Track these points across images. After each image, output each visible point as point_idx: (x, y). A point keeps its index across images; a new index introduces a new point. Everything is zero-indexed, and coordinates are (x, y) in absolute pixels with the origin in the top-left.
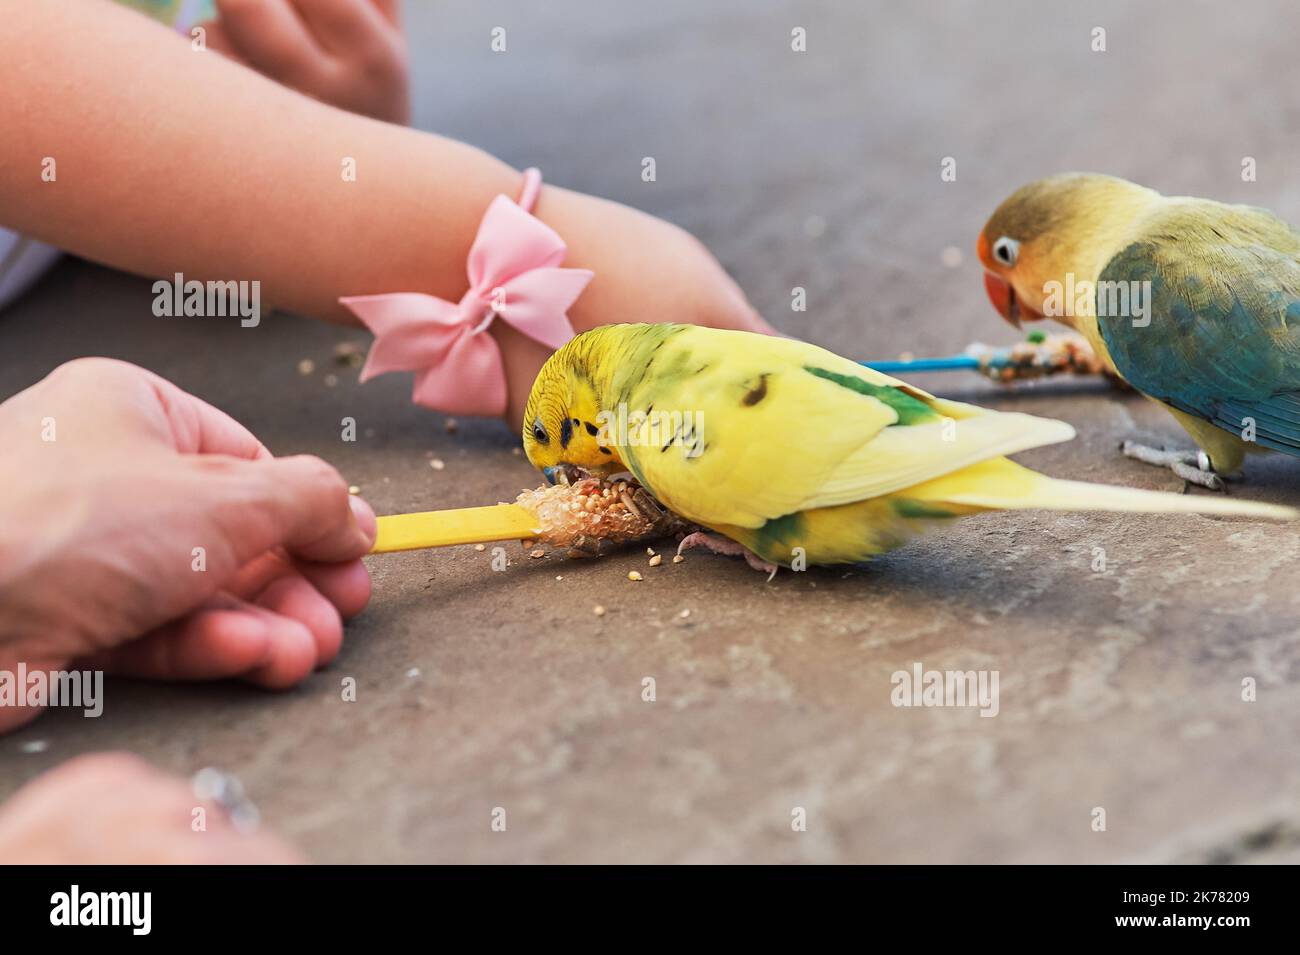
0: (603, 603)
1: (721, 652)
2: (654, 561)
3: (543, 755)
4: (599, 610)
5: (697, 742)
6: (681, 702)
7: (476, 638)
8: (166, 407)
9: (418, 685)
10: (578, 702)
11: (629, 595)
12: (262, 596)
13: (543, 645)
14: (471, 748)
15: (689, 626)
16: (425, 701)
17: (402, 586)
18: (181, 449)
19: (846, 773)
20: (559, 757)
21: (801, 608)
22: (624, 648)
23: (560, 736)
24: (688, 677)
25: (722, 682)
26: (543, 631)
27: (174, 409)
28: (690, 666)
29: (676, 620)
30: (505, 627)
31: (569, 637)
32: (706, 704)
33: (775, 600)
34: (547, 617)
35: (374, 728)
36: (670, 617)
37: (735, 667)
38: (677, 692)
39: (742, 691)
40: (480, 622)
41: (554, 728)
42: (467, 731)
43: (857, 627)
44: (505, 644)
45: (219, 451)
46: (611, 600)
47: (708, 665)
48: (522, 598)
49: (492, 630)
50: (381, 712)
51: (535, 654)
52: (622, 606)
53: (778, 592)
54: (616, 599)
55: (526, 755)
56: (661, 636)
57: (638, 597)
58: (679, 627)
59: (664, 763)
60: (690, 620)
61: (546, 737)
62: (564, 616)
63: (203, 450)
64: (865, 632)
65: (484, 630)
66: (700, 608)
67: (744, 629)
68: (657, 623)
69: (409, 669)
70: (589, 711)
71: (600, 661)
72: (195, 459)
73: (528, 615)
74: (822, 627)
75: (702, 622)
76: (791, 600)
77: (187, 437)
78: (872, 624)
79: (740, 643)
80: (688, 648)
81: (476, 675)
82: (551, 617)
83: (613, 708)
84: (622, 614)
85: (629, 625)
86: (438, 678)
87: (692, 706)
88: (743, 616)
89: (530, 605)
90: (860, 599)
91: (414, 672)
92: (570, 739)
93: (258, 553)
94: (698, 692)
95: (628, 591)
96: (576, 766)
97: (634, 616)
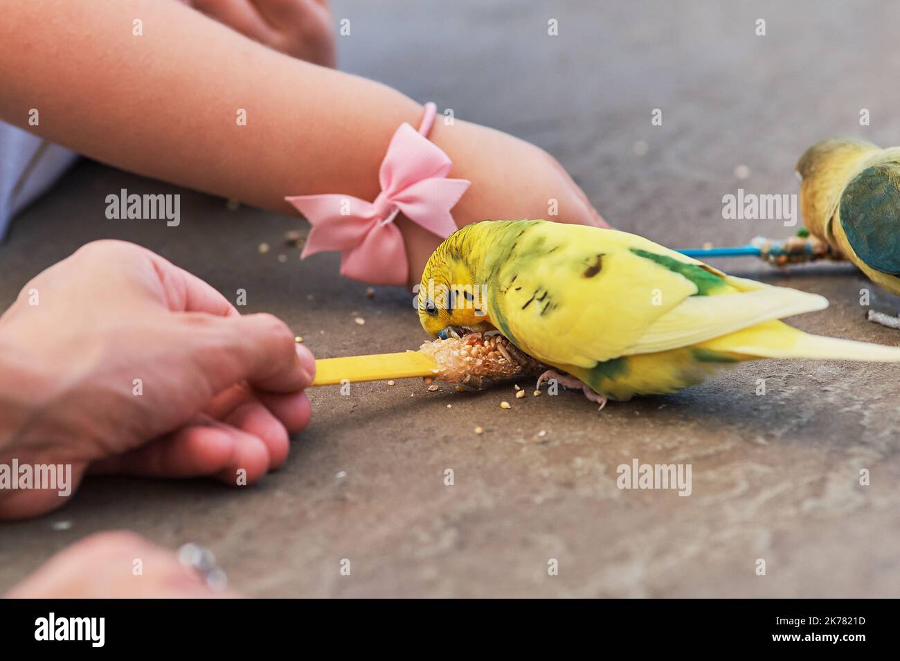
0: (481, 425)
1: (569, 462)
2: (520, 394)
3: (436, 536)
4: (478, 430)
5: (550, 529)
6: (538, 499)
7: (388, 450)
8: (161, 276)
9: (344, 484)
10: (462, 497)
11: (501, 420)
12: (231, 417)
13: (437, 455)
14: (383, 531)
15: (544, 443)
16: (349, 496)
17: (333, 411)
18: (172, 308)
19: (661, 553)
20: (449, 538)
21: (628, 430)
22: (497, 458)
23: (450, 523)
24: (544, 480)
25: (569, 485)
26: (437, 445)
27: (167, 278)
28: (546, 472)
29: (535, 438)
30: (409, 443)
31: (456, 450)
32: (558, 500)
33: (609, 424)
34: (440, 435)
35: (312, 515)
36: (531, 435)
37: (579, 474)
38: (536, 491)
39: (584, 491)
40: (390, 438)
41: (445, 517)
42: (380, 518)
43: (669, 445)
44: (409, 454)
45: (200, 310)
46: (487, 423)
47: (560, 471)
48: (421, 421)
49: (400, 444)
50: (318, 503)
51: (431, 462)
52: (496, 428)
53: (610, 418)
54: (491, 422)
55: (424, 537)
56: (524, 450)
57: (508, 421)
58: (537, 444)
59: (526, 543)
60: (546, 438)
61: (439, 523)
62: (452, 434)
63: (189, 308)
64: (675, 449)
65: (392, 444)
66: (554, 430)
67: (585, 446)
68: (522, 441)
69: (339, 472)
70: (470, 505)
71: (479, 468)
72: (182, 315)
73: (426, 433)
74: (644, 444)
75: (555, 440)
76: (621, 425)
77: (176, 299)
78: (681, 443)
79: (581, 456)
80: (544, 460)
81: (387, 476)
82: (443, 434)
83: (488, 502)
84: (495, 433)
85: (500, 441)
86: (360, 479)
87: (547, 502)
88: (585, 436)
89: (427, 426)
90: (672, 424)
91: (342, 474)
92: (456, 525)
93: (228, 385)
94: (551, 492)
95: (500, 416)
96: (461, 545)
97: (505, 435)
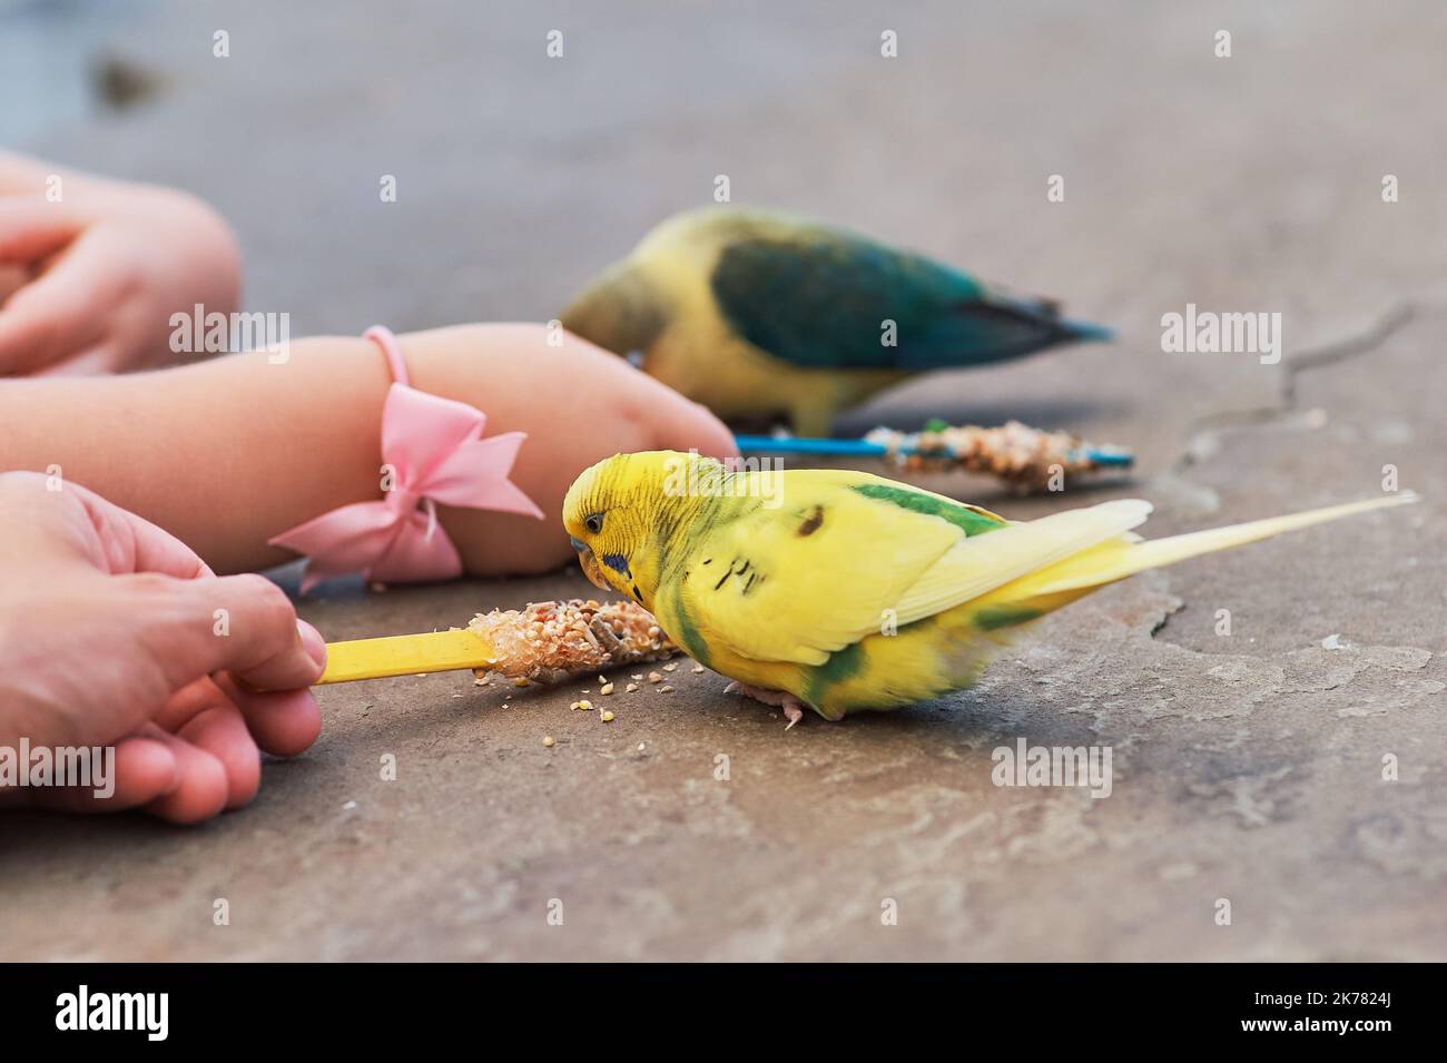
0: (552, 733)
1: (676, 786)
2: (607, 689)
3: (488, 892)
4: (548, 740)
5: (650, 881)
6: (634, 839)
7: (417, 770)
8: (97, 524)
9: (355, 818)
10: (526, 837)
11: (580, 726)
13: (488, 776)
14: (411, 885)
15: (642, 758)
16: (360, 834)
17: (338, 714)
18: (115, 570)
19: (808, 914)
20: (504, 896)
21: (762, 740)
22: (574, 781)
23: (506, 873)
24: (641, 811)
25: (678, 817)
26: (488, 762)
27: (106, 526)
28: (644, 801)
29: (629, 752)
30: (448, 758)
31: (515, 769)
32: (660, 841)
33: (734, 732)
34: (492, 748)
35: (308, 863)
36: (623, 748)
37: (691, 802)
38: (629, 828)
39: (699, 827)
40: (421, 753)
41: (500, 866)
42: (406, 867)
43: (819, 761)
44: (448, 776)
45: (157, 570)
46: (559, 730)
47: (665, 799)
48: (466, 732)
49: (435, 761)
50: (318, 845)
51: (479, 787)
52: (573, 737)
53: (736, 723)
54: (566, 729)
55: (470, 894)
56: (613, 768)
57: (590, 727)
58: (632, 759)
59: (616, 902)
60: (645, 753)
61: (491, 874)
62: (510, 746)
63: (139, 568)
64: (827, 765)
65: (424, 761)
66: (655, 740)
67: (701, 761)
68: (610, 756)
69: (347, 802)
70: (536, 847)
71: (548, 794)
72: (131, 578)
73: (472, 745)
74: (784, 760)
75: (658, 754)
76: (751, 732)
77: (119, 554)
78: (835, 757)
79: (693, 776)
80: (642, 782)
81: (418, 807)
82: (496, 748)
83: (562, 844)
84: (572, 744)
85: (579, 756)
86: (376, 811)
87: (646, 841)
88: (700, 748)
89: (474, 736)
90: (823, 731)
91: (351, 805)
92: (515, 876)
93: (193, 677)
94: (653, 827)
95: (579, 720)
96: (522, 905)
97: (584, 747)
